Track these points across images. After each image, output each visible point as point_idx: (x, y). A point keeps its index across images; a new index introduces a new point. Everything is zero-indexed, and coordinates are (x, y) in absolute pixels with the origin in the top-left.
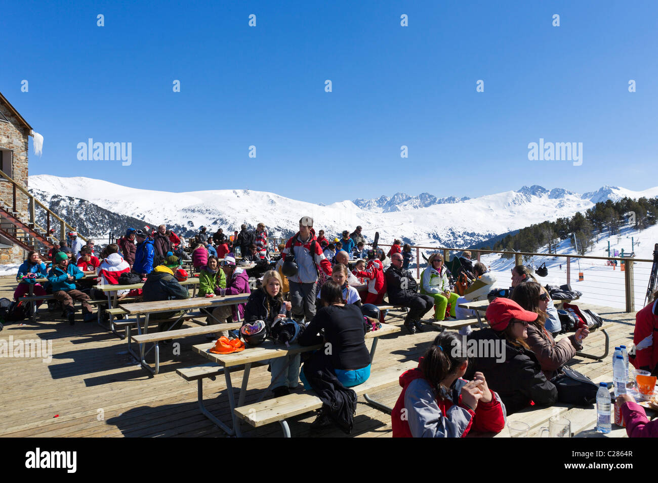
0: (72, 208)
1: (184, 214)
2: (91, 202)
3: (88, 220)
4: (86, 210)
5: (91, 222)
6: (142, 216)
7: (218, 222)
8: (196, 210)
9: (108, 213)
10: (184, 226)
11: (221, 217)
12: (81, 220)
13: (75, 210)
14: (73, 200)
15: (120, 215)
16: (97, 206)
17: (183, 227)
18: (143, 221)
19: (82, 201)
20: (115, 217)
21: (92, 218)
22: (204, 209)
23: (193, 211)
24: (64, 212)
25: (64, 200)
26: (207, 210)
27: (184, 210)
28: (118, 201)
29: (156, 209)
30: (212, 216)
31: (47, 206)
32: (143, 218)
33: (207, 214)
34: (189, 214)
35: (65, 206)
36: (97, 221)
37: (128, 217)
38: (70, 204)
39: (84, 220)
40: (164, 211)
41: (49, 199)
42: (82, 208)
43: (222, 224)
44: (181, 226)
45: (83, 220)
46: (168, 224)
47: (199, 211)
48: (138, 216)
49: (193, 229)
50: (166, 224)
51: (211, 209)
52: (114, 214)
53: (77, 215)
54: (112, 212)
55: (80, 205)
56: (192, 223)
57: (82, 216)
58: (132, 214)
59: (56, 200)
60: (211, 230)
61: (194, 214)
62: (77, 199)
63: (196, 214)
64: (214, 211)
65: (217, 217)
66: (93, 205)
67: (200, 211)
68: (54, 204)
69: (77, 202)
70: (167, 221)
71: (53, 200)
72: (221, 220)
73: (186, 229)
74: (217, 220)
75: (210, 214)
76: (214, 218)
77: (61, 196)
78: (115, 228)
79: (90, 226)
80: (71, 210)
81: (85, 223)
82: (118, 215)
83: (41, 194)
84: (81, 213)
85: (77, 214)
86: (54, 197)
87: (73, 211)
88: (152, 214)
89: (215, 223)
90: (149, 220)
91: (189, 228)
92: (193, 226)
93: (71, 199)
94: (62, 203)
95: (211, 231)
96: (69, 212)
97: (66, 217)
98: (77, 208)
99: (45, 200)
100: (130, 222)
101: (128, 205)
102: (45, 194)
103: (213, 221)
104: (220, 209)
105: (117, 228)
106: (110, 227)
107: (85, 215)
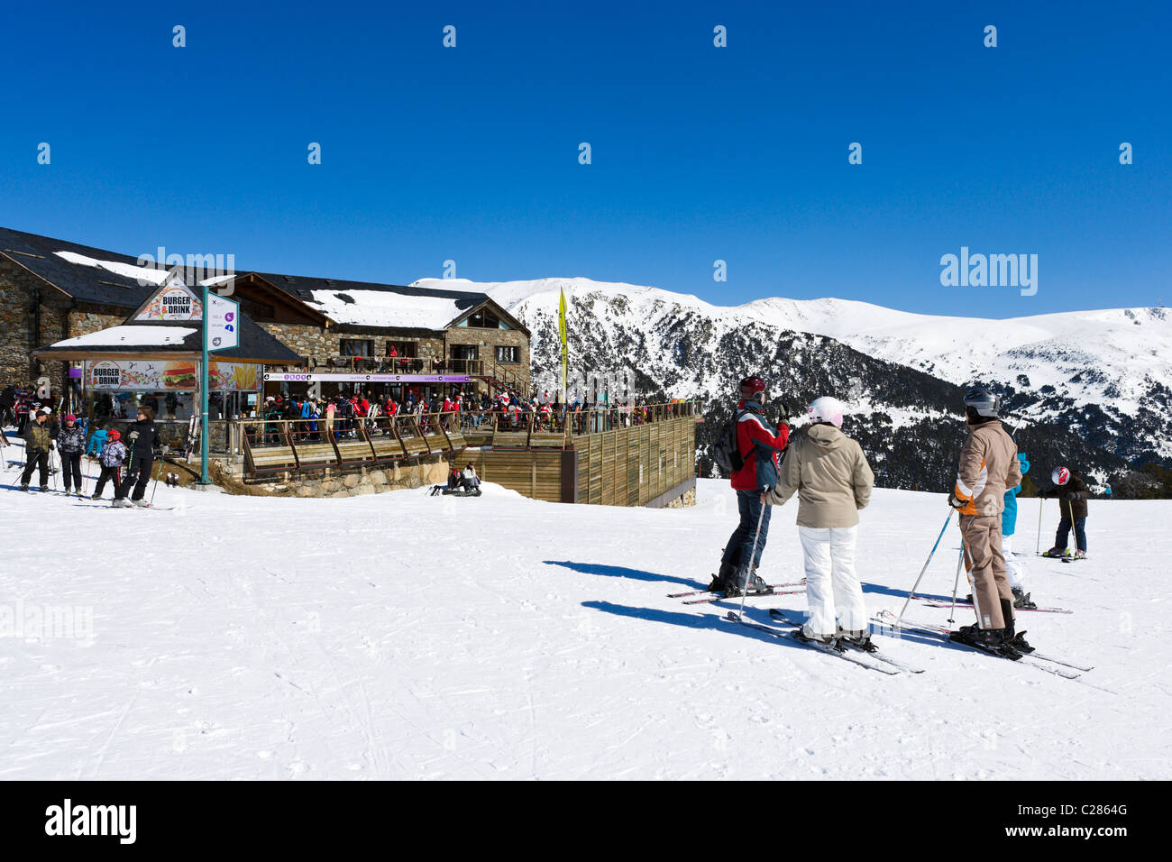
0: (810, 351)
1: (1011, 361)
2: (841, 341)
3: (834, 372)
4: (832, 356)
5: (839, 376)
6: (929, 365)
7: (1083, 377)
8: (1037, 352)
9: (868, 359)
10: (1010, 385)
11: (1090, 366)
12: (824, 371)
13: (815, 355)
14: (813, 339)
15: (887, 363)
16: (849, 347)
17: (1008, 387)
18: (931, 373)
19: (826, 340)
20: (879, 366)
21: (841, 369)
22: (1055, 352)
23: (1031, 355)
24: (798, 358)
25: (798, 338)
26: (1059, 353)
27: (1012, 353)
28: (889, 338)
29: (955, 351)
30: (1071, 365)
31: (773, 348)
32: (930, 370)
33: (1060, 362)
34: (1022, 361)
35: (800, 348)
36: (849, 374)
37: (901, 367)
38: (808, 345)
39: (829, 371)
40: (971, 355)
41: (776, 338)
42: (826, 352)
43: (1091, 381)
44: (1003, 383)
45: (826, 371)
46: (978, 380)
47: (1041, 355)
48: (922, 365)
49: (1026, 390)
50: (973, 380)
51: (1068, 352)
52: (877, 361)
53: (817, 363)
54: (874, 358)
55: (823, 346)
56: (1026, 380)
57: (825, 366)
58: (912, 362)
59: (786, 339)
60: (1066, 393)
61: (1031, 362)
62: (818, 336)
63: (1036, 361)
64: (1075, 355)
65: (1081, 366)
66: (844, 346)
67: (1046, 356)
68: (784, 346)
69: (818, 341)
70: (976, 374)
71: (782, 339)
72: (1090, 372)
73: (1013, 389)
74: (1081, 373)
75: (1066, 360)
76: (1075, 370)
77: (794, 333)
78: (878, 387)
79: (837, 383)
80: (809, 355)
81: (830, 378)
82: (883, 363)
83: (766, 331)
84: (824, 360)
85: (817, 361)
86: (785, 334)
87: (812, 358)
88: (948, 362)
89: (1076, 379)
90: (943, 373)
91: (1018, 389)
92: (1027, 384)
93: (809, 337)
94: (796, 344)
95: (1066, 396)
96: (806, 359)
97: (800, 368)
98: (818, 351)
99: (771, 339)
100: (905, 376)
101: (905, 346)
102: (772, 329)
103: (1072, 375)
104: (1088, 350)
105: (881, 387)
106: (869, 384)
107: (829, 364)
